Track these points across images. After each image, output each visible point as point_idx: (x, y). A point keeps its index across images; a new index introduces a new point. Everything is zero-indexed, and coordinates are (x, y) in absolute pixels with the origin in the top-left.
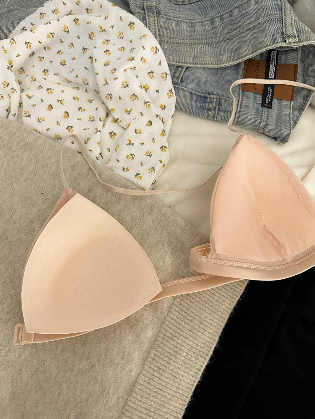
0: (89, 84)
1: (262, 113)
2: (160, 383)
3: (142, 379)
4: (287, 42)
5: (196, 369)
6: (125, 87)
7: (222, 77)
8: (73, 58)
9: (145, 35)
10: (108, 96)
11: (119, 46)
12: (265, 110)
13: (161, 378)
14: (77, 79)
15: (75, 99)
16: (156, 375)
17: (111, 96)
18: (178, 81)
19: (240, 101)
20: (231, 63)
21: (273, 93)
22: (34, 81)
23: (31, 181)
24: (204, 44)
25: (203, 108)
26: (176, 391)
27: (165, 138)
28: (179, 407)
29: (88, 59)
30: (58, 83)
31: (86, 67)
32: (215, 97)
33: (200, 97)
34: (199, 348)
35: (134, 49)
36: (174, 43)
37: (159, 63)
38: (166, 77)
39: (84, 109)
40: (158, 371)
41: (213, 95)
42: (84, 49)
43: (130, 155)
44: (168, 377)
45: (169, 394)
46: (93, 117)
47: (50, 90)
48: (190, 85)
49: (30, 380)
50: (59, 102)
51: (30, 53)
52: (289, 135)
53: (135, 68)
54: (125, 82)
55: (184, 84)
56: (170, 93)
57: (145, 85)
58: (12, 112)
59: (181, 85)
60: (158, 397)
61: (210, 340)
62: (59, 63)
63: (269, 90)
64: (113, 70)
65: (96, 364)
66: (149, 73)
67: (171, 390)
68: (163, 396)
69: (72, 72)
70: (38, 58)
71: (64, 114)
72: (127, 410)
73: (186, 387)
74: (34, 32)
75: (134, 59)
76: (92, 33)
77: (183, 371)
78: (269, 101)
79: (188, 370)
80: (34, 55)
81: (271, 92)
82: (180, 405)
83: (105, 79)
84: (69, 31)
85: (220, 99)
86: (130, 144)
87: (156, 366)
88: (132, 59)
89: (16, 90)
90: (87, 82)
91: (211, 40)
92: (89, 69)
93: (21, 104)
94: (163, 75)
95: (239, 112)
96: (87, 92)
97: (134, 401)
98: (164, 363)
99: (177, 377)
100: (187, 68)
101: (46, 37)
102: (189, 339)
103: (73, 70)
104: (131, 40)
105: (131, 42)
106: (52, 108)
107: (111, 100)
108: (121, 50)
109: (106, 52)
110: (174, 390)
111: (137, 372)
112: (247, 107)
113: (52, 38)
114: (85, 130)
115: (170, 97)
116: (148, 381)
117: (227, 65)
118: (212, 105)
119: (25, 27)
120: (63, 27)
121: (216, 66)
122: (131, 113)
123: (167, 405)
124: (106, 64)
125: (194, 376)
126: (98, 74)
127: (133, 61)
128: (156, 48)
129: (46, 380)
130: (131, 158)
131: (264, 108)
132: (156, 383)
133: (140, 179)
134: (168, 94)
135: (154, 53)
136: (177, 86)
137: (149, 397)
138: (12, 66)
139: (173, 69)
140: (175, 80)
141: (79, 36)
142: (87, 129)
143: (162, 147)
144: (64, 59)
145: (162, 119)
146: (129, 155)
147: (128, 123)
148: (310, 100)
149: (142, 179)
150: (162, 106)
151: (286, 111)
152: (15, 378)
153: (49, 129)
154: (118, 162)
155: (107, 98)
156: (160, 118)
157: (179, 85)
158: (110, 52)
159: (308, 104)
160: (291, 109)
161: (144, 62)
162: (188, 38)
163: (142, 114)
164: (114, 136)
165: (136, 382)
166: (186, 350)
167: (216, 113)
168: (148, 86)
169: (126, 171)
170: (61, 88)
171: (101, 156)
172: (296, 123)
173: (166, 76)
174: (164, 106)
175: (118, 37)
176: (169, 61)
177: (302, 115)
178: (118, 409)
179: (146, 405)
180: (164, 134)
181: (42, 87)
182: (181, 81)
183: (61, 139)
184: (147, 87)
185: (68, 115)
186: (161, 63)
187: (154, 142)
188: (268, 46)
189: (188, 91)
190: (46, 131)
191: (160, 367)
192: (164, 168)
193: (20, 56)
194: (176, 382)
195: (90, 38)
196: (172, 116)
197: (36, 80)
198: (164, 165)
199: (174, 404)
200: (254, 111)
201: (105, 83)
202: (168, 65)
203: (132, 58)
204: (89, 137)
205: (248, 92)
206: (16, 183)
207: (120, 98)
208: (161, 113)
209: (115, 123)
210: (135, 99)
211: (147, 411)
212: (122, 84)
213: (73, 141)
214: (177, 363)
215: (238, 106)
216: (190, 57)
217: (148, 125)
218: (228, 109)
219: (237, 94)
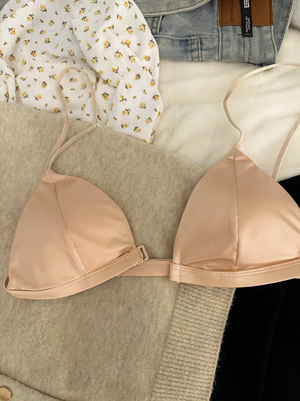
0: (75, 55)
1: (244, 43)
2: (195, 313)
3: (177, 313)
5: (226, 295)
6: (108, 47)
7: (199, 18)
8: (56, 34)
10: (93, 60)
11: (95, 10)
12: (247, 39)
13: (194, 309)
14: (63, 52)
16: (190, 307)
17: (97, 59)
18: (157, 31)
19: (220, 36)
21: (251, 21)
22: (25, 64)
23: (40, 155)
25: (186, 51)
26: (211, 318)
27: (156, 87)
28: (217, 332)
29: (69, 31)
30: (47, 61)
31: (69, 39)
32: (196, 37)
33: (181, 41)
35: (108, 9)
37: (135, 16)
38: (145, 28)
39: (75, 80)
40: (191, 303)
41: (193, 37)
42: (63, 23)
43: (125, 111)
44: (201, 307)
45: (205, 322)
46: (85, 84)
47: (40, 69)
48: (169, 31)
49: (76, 332)
50: (52, 77)
51: (16, 39)
52: (274, 58)
53: (113, 26)
54: (106, 42)
55: (163, 32)
56: (151, 43)
57: (126, 41)
58: (11, 96)
60: (196, 326)
62: (44, 42)
63: (247, 20)
64: (93, 33)
65: (133, 307)
66: (128, 29)
67: (206, 318)
68: (200, 325)
69: (57, 47)
70: (24, 42)
72: (170, 344)
73: (220, 313)
74: (14, 17)
75: (110, 18)
76: (68, 6)
77: (215, 300)
78: (248, 30)
79: (219, 298)
80: (20, 40)
81: (249, 20)
82: (218, 331)
83: (88, 44)
84: (46, 10)
85: (201, 39)
86: (123, 100)
87: (188, 299)
88: (108, 18)
89: (10, 75)
90: (72, 53)
92: (72, 40)
93: (17, 88)
94: (141, 27)
95: (222, 47)
96: (75, 63)
97: (174, 334)
98: (195, 295)
99: (210, 305)
100: (163, 16)
101: (27, 19)
103: (58, 45)
104: (105, 2)
105: (105, 4)
106: (46, 84)
107: (97, 62)
108: (97, 14)
109: (84, 19)
110: (209, 317)
111: (171, 307)
112: (228, 40)
113: (32, 19)
114: (80, 98)
115: (152, 47)
116: (183, 314)
117: (201, 5)
118: (195, 46)
119: (5, 15)
120: (40, 7)
121: (191, 8)
122: (118, 71)
123: (205, 332)
124: (86, 30)
125: (225, 303)
126: (80, 41)
127: (109, 19)
128: (129, 2)
129: (90, 330)
130: (127, 114)
131: (245, 38)
132: (191, 314)
133: (140, 131)
134: (149, 44)
135: (129, 8)
136: (156, 36)
137: (188, 328)
138: (2, 55)
139: (150, 20)
140: (154, 31)
141: (56, 12)
142: (81, 96)
143: (154, 97)
144: (47, 37)
145: (149, 70)
146: (124, 110)
147: (117, 80)
148: (289, 20)
149: (141, 131)
150: (147, 57)
151: (268, 36)
152: (63, 332)
153: (47, 104)
154: (116, 120)
155: (94, 62)
156: (147, 69)
157: (159, 34)
158: (87, 18)
159: (288, 25)
160: (273, 33)
161: (120, 20)
163: (129, 70)
164: (107, 97)
165: (173, 316)
167: (200, 53)
168: (129, 41)
169: (125, 128)
170: (50, 64)
171: (99, 119)
173: (144, 27)
174: (149, 57)
175: (92, 3)
176: (145, 13)
177: (284, 37)
178: (161, 344)
179: (186, 336)
180: (154, 83)
181: (33, 68)
182: (160, 30)
183: (60, 111)
184: (128, 43)
185: (62, 88)
186: (137, 16)
187: (146, 94)
189: (168, 38)
190: (45, 107)
191: (192, 299)
192: (160, 116)
193: (7, 43)
194: (210, 310)
195: (67, 11)
196: (157, 65)
197: (27, 63)
198: (159, 113)
199: (211, 330)
200: (236, 42)
201: (88, 48)
202: (145, 17)
203: (108, 17)
204: (85, 103)
205: (227, 27)
206: (28, 160)
207: (105, 58)
208: (147, 64)
209: (106, 84)
210: (119, 56)
211: (188, 341)
212: (104, 44)
213: (71, 111)
214: (207, 292)
215: (219, 42)
216: (164, 5)
217: (137, 79)
218: (211, 47)
219: (216, 31)
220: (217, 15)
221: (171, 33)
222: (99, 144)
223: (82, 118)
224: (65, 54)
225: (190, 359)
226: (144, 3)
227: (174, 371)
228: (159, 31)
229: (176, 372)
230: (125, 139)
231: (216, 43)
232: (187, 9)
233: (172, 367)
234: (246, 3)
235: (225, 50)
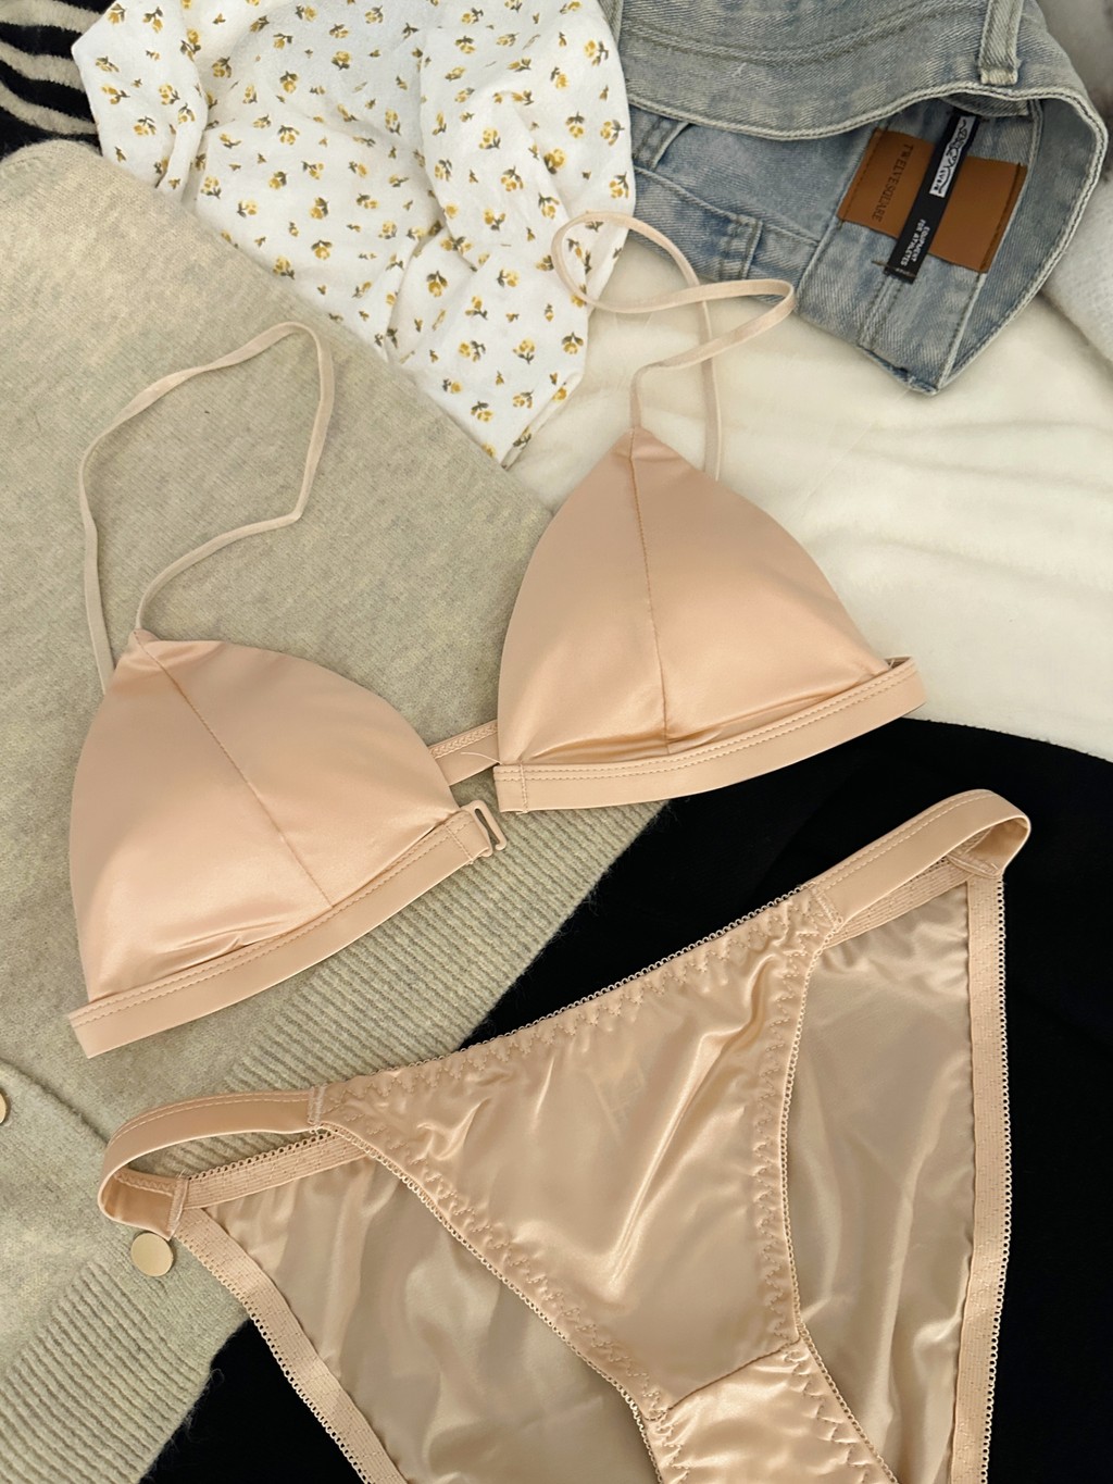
0: (401, 131)
1: (879, 290)
2: (412, 952)
4: (984, 80)
5: (519, 942)
6: (490, 147)
7: (791, 171)
8: (373, 51)
9: (577, 4)
10: (440, 166)
11: (503, 31)
12: (892, 283)
13: (416, 940)
14: (370, 111)
15: (354, 171)
16: (406, 931)
17: (449, 170)
18: (653, 158)
19: (822, 245)
20: (821, 130)
21: (929, 239)
22: (251, 101)
24: (757, 63)
25: (710, 249)
27: (584, 312)
29: (411, 56)
30: (317, 119)
31: (401, 78)
32: (753, 221)
33: (709, 215)
34: (539, 889)
35: (535, 39)
36: (667, 46)
37: (600, 91)
38: (616, 135)
39: (373, 203)
41: (747, 218)
42: (408, 29)
43: (471, 346)
44: (438, 943)
45: (428, 987)
46: (394, 227)
47: (287, 132)
48: (687, 174)
51: (255, 19)
53: (528, 97)
54: (492, 133)
55: (667, 170)
56: (620, 183)
57: (552, 152)
58: (171, 174)
59: (659, 170)
60: (398, 988)
61: (574, 875)
62: (331, 59)
63: (919, 229)
64: (466, 92)
66: (571, 119)
67: (436, 978)
68: (411, 988)
69: (360, 89)
70: (275, 36)
71: (313, 204)
75: (528, 68)
77: (483, 940)
78: (910, 261)
79: (496, 941)
80: (266, 27)
81: (925, 234)
83: (439, 116)
85: (765, 230)
86: (476, 313)
88: (522, 65)
89: (195, 115)
90: (396, 123)
91: (779, 56)
92: (408, 85)
93: (200, 159)
94: (609, 129)
95: (811, 276)
96: (394, 157)
99: (463, 950)
100: (690, 126)
102: (518, 861)
103: (364, 84)
104: (538, 15)
105: (536, 22)
106: (284, 181)
107: (447, 178)
108: (506, 42)
109: (463, 44)
110: (446, 981)
112: (837, 265)
114: (364, 260)
115: (617, 195)
117: (808, 135)
118: (739, 245)
121: (778, 133)
122: (500, 226)
123: (414, 1014)
124: (454, 74)
125: (508, 961)
126: (425, 100)
127: (525, 71)
128: (601, 46)
130: (472, 355)
131: (890, 278)
132: (399, 949)
133: (486, 420)
134: (612, 185)
135: (594, 62)
136: (645, 172)
138: (197, 48)
139: (644, 121)
140: (644, 155)
142: (369, 257)
143: (568, 339)
144: (344, 50)
145: (584, 256)
146: (468, 343)
147: (486, 251)
148: (1040, 279)
149: (491, 421)
151: (956, 299)
153: (263, 239)
154: (433, 361)
155: (439, 174)
156: (579, 252)
157: (654, 171)
158: (472, 45)
159: (1033, 291)
160: (976, 296)
161: (559, 85)
162: (712, 38)
163: (530, 235)
164: (439, 288)
166: (503, 888)
167: (746, 268)
168: (562, 155)
169: (452, 392)
170: (319, 131)
171: (394, 340)
172: (984, 343)
173: (615, 132)
176: (635, 93)
177: (1007, 322)
181: (269, 122)
182: (663, 160)
183: (291, 274)
184: (557, 159)
185: (325, 211)
186: (608, 95)
187: (549, 318)
188: (927, 87)
189: (677, 194)
190: (256, 244)
192: (562, 401)
193: (224, 21)
194: (456, 963)
196: (613, 252)
197: (257, 100)
198: (562, 391)
200: (856, 280)
201: (438, 127)
202: (631, 107)
203: (523, 62)
204: (369, 280)
205: (855, 227)
206: (144, 372)
207: (472, 175)
208: (587, 240)
209: (452, 252)
210: (514, 185)
211: (358, 1013)
212: (483, 136)
213: (324, 287)
214: (470, 912)
215: (811, 258)
216: (704, 94)
217: (543, 267)
218: (782, 264)
219: (819, 226)
220: (845, 185)
221: (686, 180)
222: (357, 403)
223: (343, 315)
224: (376, 117)
225: (341, 1063)
226: (652, 65)
227: (285, 1076)
228: (659, 161)
229: (288, 1078)
230: (437, 421)
231: (798, 260)
232: (765, 131)
233: (283, 1063)
234: (939, 181)
235: (814, 292)
